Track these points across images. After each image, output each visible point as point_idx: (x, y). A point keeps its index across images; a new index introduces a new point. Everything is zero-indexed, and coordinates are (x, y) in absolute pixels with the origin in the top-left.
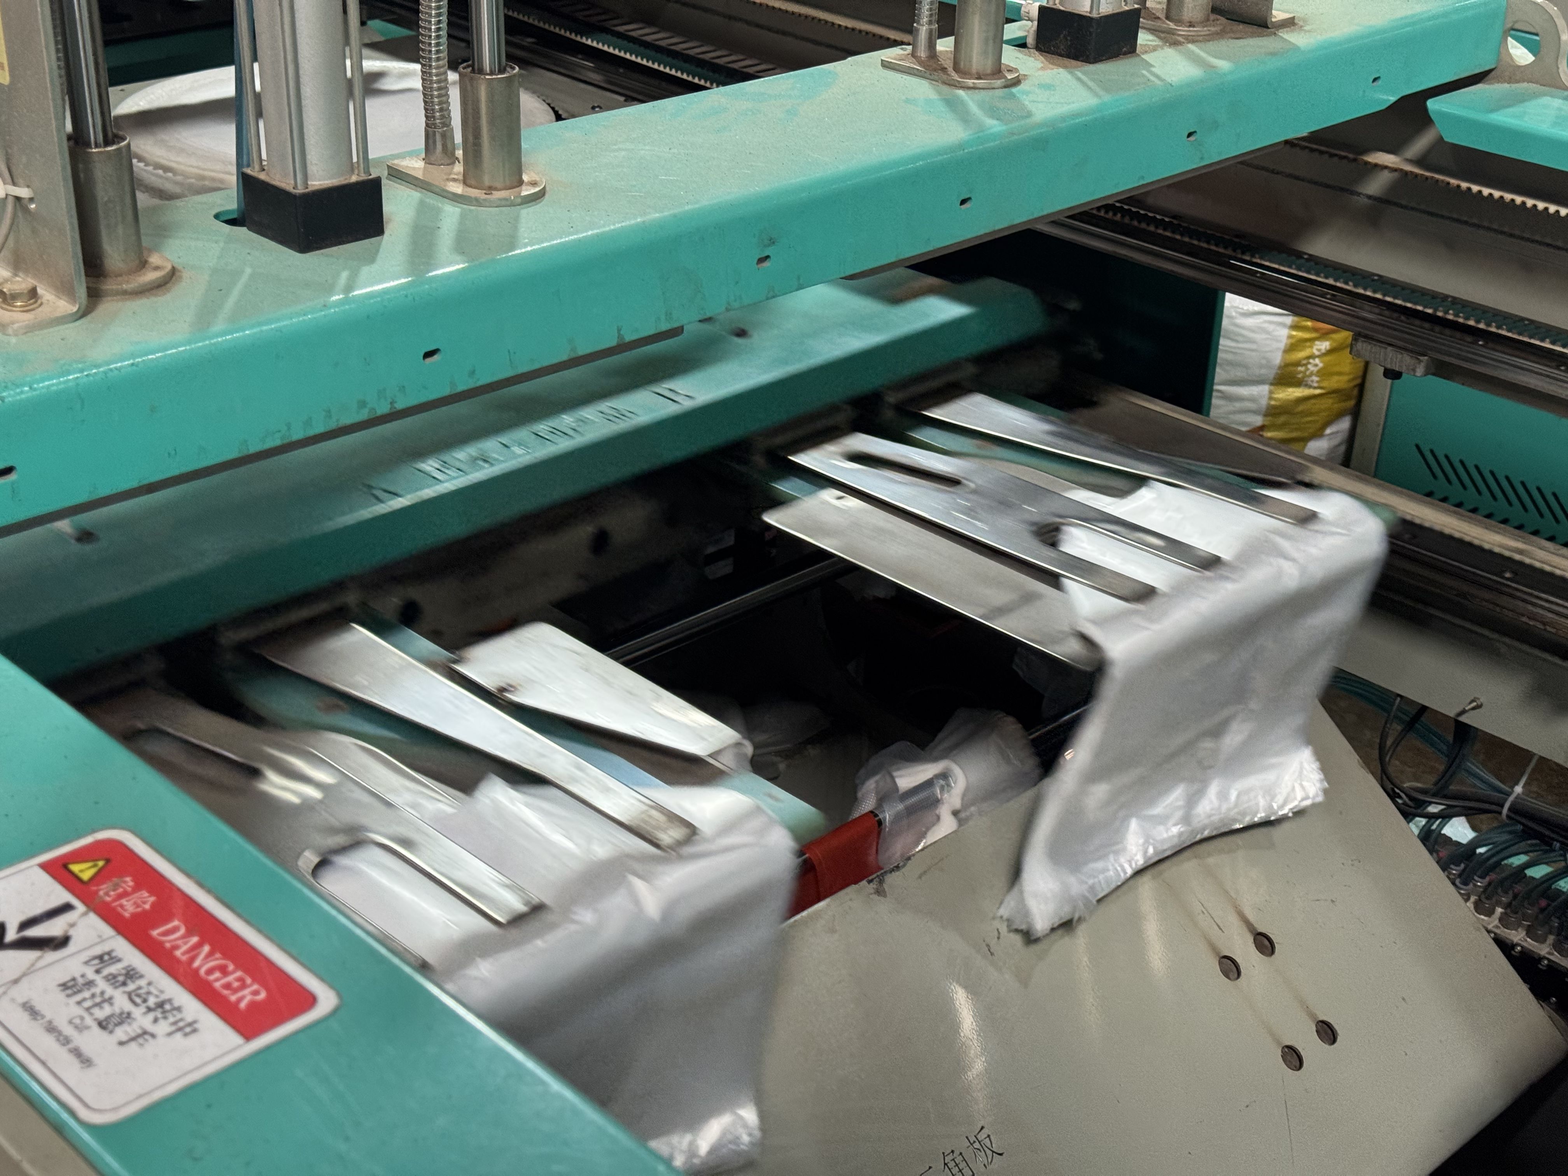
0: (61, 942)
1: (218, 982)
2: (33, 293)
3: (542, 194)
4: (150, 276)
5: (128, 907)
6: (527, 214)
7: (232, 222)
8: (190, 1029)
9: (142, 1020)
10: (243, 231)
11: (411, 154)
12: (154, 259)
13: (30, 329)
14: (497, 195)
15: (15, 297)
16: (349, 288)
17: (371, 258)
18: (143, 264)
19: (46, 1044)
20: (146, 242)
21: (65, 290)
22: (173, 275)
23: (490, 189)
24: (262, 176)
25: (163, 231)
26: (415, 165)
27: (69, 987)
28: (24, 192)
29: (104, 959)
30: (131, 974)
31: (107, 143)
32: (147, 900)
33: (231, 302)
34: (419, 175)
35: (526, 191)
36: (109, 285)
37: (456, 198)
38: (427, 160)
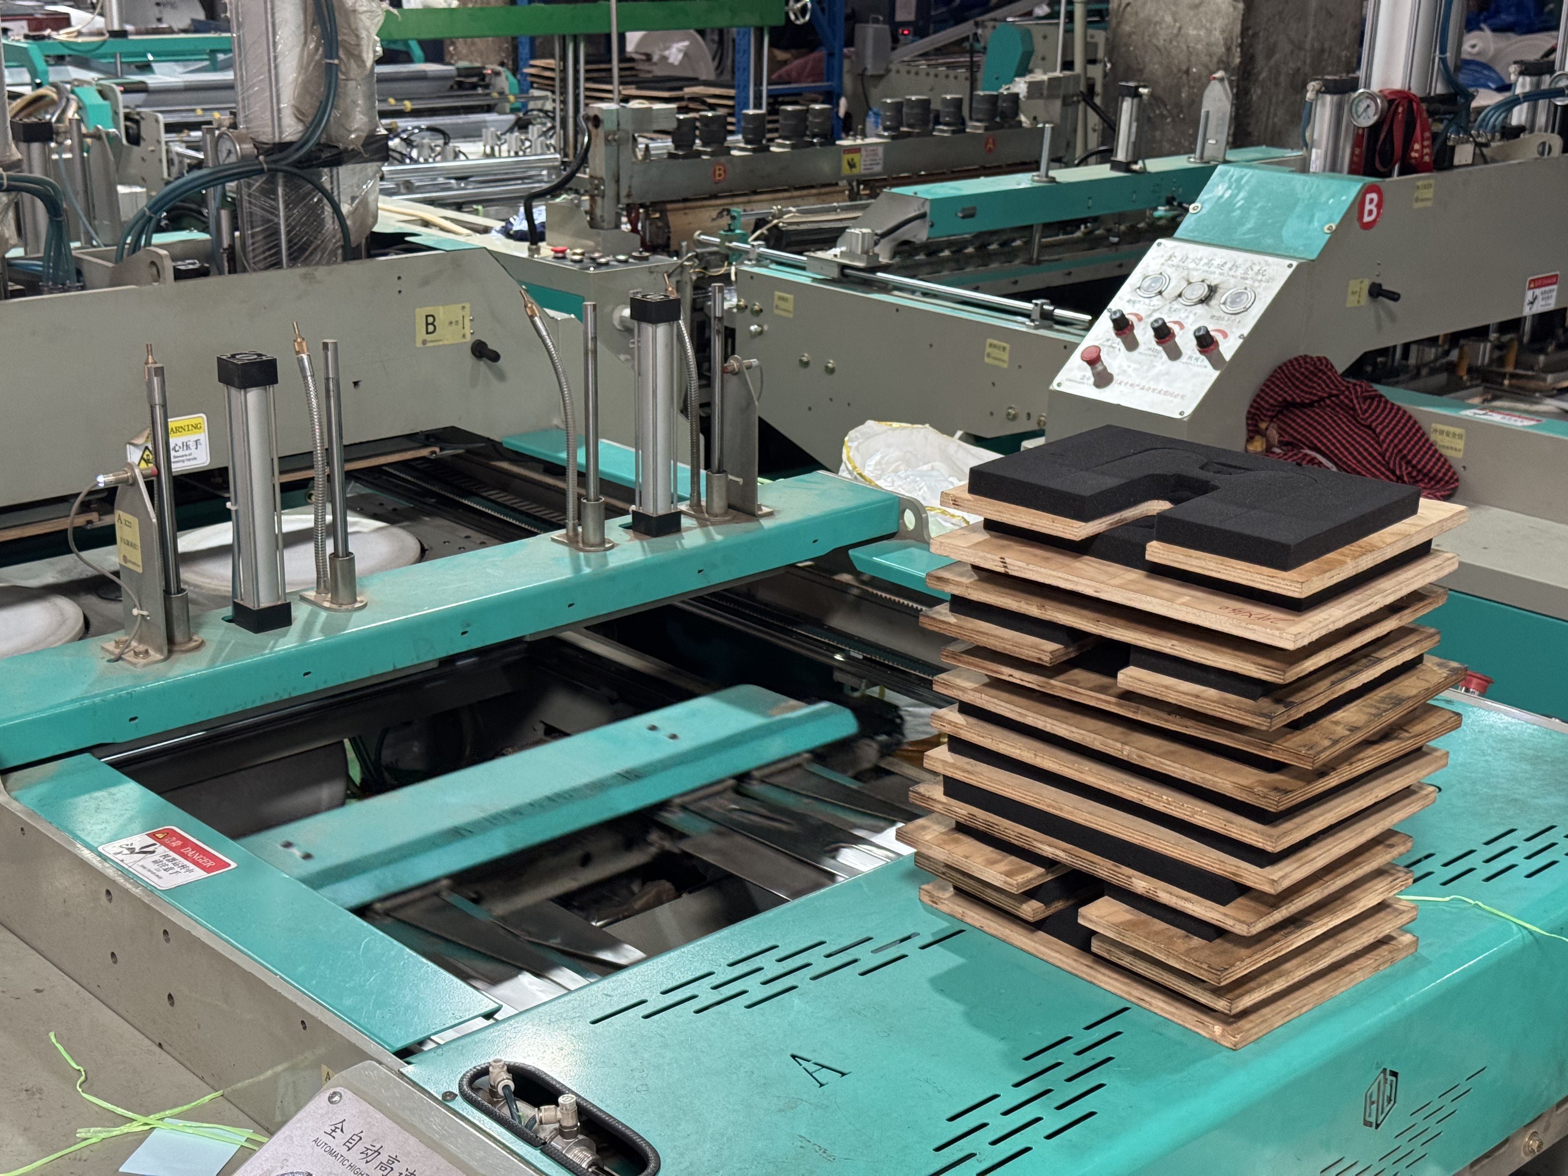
0: (153, 852)
1: (200, 861)
2: (147, 652)
3: (365, 606)
4: (193, 644)
5: (174, 844)
6: (356, 615)
7: (230, 621)
8: (192, 871)
9: (176, 869)
10: (233, 625)
11: (311, 589)
12: (195, 638)
13: (145, 665)
14: (344, 607)
15: (140, 653)
16: (273, 648)
17: (285, 636)
18: (190, 640)
19: (149, 874)
20: (192, 630)
21: (159, 650)
22: (202, 643)
23: (341, 605)
24: (241, 603)
25: (199, 626)
26: (311, 594)
27: (155, 862)
28: (145, 613)
29: (165, 856)
30: (174, 859)
31: (179, 593)
32: (179, 843)
33: (224, 654)
34: (312, 599)
35: (357, 605)
36: (176, 648)
37: (326, 609)
38: (317, 592)
